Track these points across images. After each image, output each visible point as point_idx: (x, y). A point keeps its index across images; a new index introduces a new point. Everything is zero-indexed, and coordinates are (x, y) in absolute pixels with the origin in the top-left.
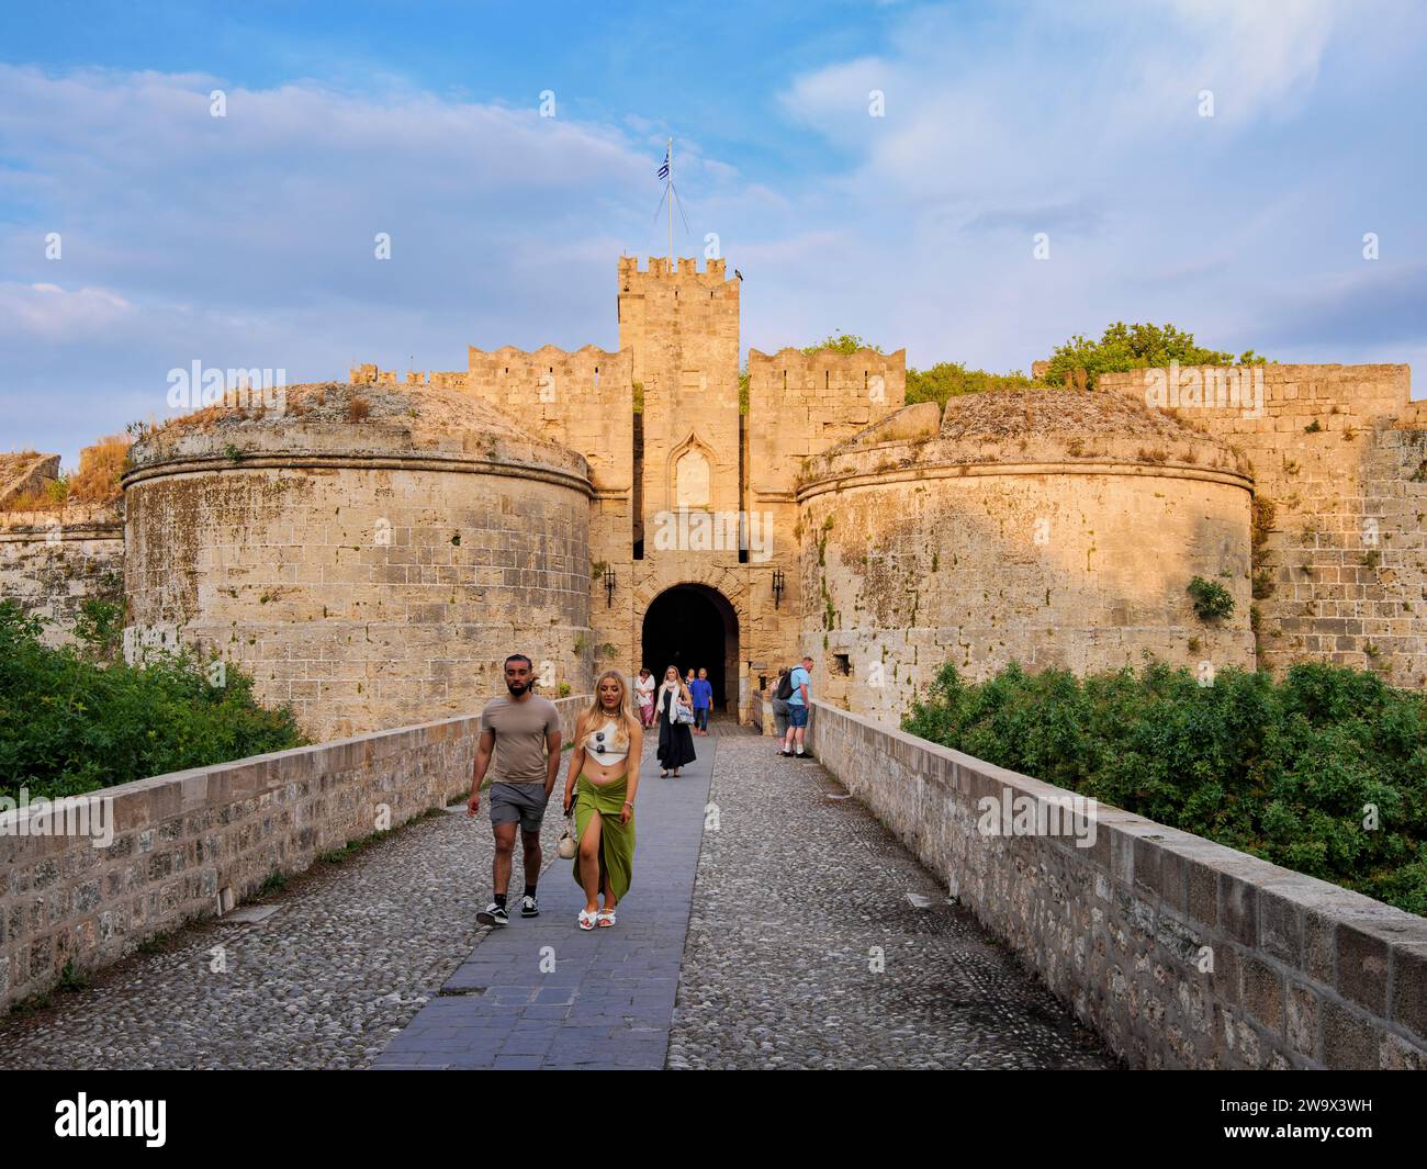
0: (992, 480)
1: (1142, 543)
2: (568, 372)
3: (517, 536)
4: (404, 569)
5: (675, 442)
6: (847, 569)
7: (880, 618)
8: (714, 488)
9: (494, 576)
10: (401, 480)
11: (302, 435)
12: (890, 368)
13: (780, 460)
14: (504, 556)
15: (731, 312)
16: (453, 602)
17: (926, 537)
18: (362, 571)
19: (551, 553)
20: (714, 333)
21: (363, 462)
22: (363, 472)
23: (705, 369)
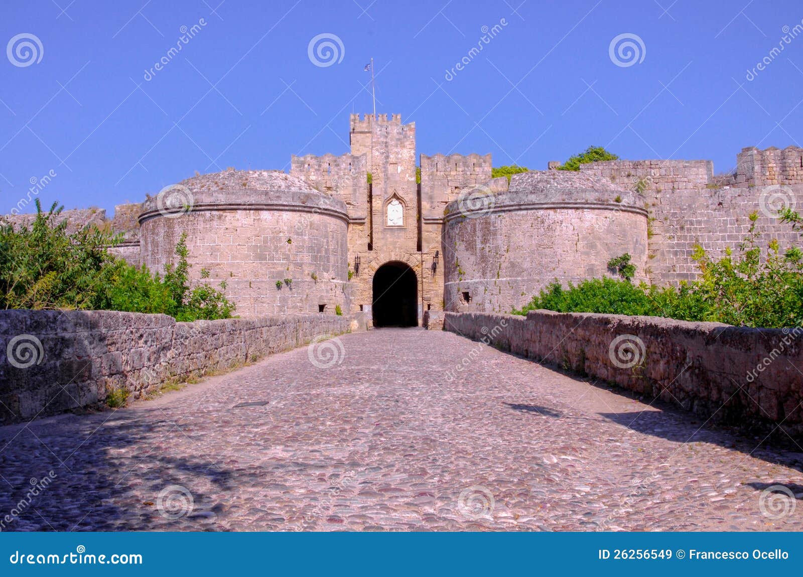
0: (533, 211)
1: (600, 239)
2: (337, 165)
3: (317, 239)
4: (266, 255)
5: (386, 196)
6: (467, 253)
7: (483, 274)
8: (405, 217)
9: (307, 258)
10: (265, 215)
11: (221, 195)
12: (485, 162)
13: (436, 204)
14: (311, 249)
15: (411, 137)
16: (288, 269)
17: (503, 237)
18: (247, 256)
19: (331, 248)
20: (404, 147)
21: (248, 207)
22: (248, 211)
23: (400, 163)
